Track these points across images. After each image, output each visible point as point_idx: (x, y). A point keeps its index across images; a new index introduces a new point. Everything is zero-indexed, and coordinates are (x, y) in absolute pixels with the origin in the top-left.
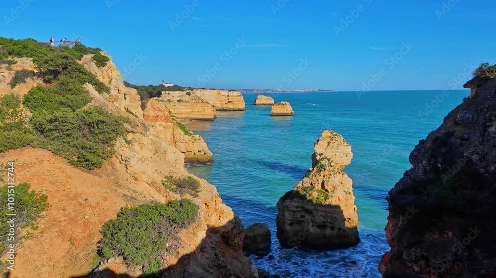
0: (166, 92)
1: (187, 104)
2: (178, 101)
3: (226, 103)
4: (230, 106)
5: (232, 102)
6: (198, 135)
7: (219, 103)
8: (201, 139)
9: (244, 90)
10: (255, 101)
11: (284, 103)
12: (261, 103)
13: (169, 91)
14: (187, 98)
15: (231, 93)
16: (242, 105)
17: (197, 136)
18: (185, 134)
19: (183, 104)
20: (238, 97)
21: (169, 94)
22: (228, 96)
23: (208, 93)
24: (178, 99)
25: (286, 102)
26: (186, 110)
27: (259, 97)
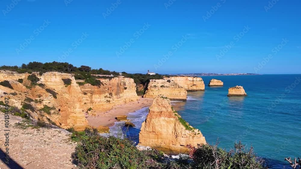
0: (153, 80)
1: (168, 89)
2: (161, 87)
3: (191, 86)
4: (194, 88)
5: (195, 85)
6: (198, 130)
7: (186, 85)
8: (200, 133)
9: (195, 74)
10: (210, 83)
11: (238, 87)
12: (214, 85)
13: (155, 79)
14: (167, 84)
15: (195, 79)
16: (203, 87)
17: (196, 131)
18: (186, 129)
19: (164, 89)
20: (200, 82)
21: (155, 81)
22: (193, 81)
23: (179, 79)
24: (161, 85)
25: (240, 86)
26: (166, 93)
27: (212, 81)
